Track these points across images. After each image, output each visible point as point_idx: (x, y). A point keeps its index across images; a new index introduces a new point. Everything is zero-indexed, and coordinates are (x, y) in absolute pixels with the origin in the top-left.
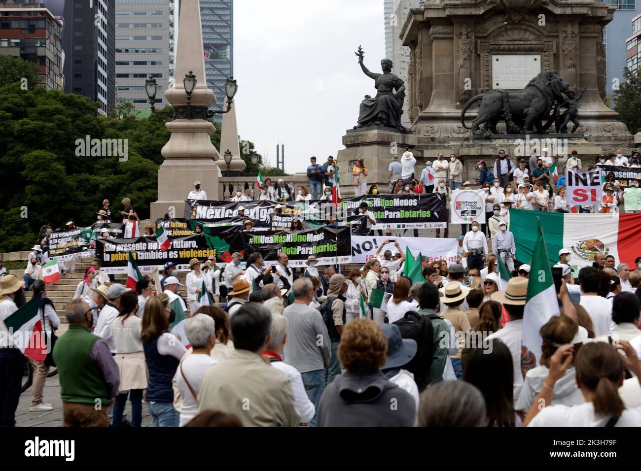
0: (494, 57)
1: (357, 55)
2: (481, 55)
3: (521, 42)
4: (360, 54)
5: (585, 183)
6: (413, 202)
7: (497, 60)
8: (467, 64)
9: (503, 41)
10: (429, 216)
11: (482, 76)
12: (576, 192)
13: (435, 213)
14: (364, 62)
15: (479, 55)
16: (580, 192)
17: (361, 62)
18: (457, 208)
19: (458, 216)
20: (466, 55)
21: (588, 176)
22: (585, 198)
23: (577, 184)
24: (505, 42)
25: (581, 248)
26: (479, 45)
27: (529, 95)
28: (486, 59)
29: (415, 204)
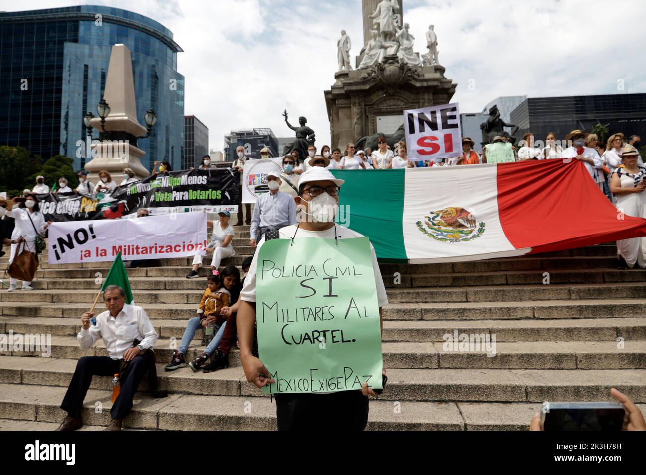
0: (378, 118)
1: (284, 115)
2: (369, 116)
3: (395, 107)
4: (286, 115)
5: (434, 126)
6: (202, 180)
7: (380, 119)
8: (359, 122)
9: (383, 107)
10: (219, 197)
11: (370, 129)
12: (421, 142)
13: (227, 194)
14: (288, 120)
15: (367, 117)
16: (427, 141)
17: (286, 120)
18: (250, 184)
19: (252, 194)
20: (358, 116)
21: (439, 115)
22: (436, 148)
23: (422, 130)
24: (385, 107)
25: (434, 224)
26: (367, 109)
27: (399, 135)
28: (372, 118)
29: (205, 183)
